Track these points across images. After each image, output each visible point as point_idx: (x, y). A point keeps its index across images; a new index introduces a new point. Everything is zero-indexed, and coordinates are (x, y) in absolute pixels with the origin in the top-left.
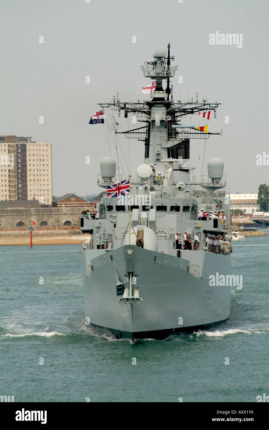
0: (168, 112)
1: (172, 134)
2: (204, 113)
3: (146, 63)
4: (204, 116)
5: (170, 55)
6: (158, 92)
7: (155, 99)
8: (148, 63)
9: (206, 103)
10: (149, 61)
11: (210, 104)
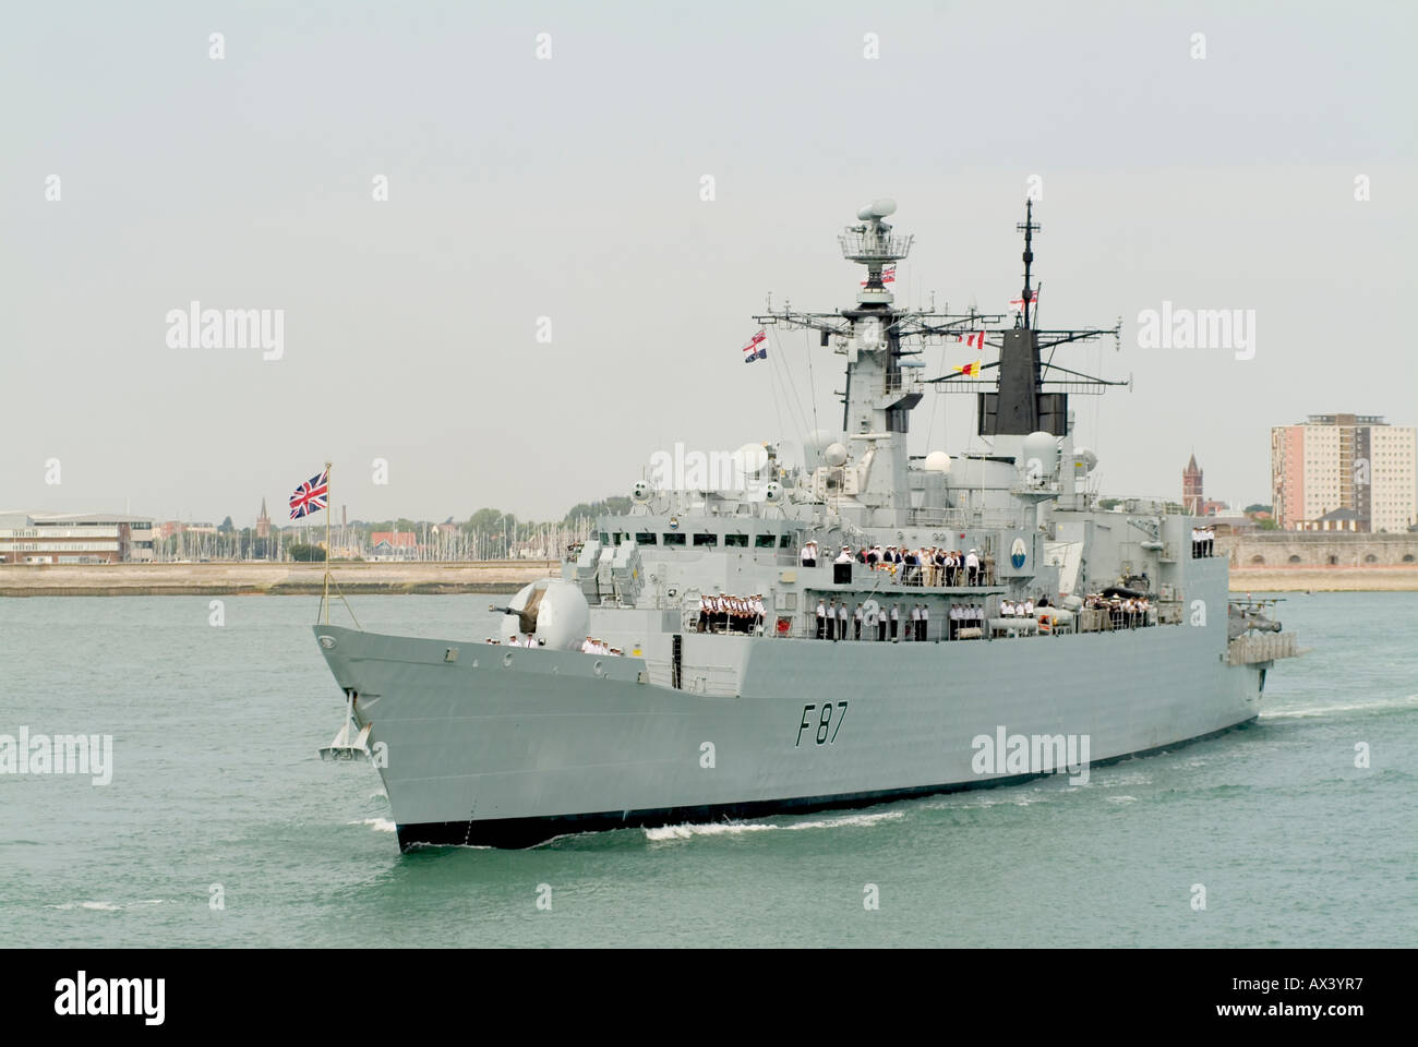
0: (889, 331)
1: (893, 379)
2: (971, 338)
3: (849, 230)
4: (970, 343)
5: (1032, 220)
6: (869, 290)
7: (865, 306)
8: (853, 230)
9: (976, 314)
10: (854, 225)
11: (983, 317)
